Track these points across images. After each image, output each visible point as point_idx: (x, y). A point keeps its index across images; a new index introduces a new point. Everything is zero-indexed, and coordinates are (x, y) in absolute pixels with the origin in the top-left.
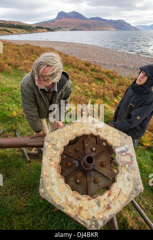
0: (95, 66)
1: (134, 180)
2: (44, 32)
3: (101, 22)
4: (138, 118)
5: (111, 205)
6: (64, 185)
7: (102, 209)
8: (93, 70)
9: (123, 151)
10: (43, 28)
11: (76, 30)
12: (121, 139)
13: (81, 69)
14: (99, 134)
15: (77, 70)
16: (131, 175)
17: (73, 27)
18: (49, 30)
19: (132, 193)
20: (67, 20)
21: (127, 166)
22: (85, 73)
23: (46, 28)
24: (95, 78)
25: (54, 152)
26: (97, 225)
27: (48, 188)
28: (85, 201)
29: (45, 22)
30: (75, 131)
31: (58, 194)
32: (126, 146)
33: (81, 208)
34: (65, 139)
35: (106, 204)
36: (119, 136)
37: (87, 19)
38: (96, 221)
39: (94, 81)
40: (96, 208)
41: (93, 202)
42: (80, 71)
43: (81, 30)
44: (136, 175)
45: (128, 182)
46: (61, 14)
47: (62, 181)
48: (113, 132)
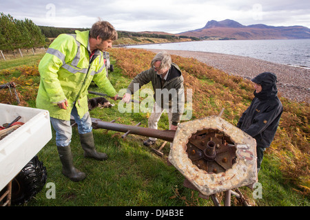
0: (248, 83)
1: (250, 172)
2: (188, 41)
3: (265, 29)
4: (265, 122)
5: (223, 183)
6: (187, 158)
7: (214, 182)
8: (242, 87)
9: (245, 149)
10: (187, 37)
11: (228, 39)
12: (244, 139)
13: (226, 85)
14: (224, 130)
15: (221, 86)
16: (247, 168)
17: (224, 36)
18: (194, 39)
19: (245, 181)
20: (218, 28)
21: (245, 160)
22: (232, 90)
23: (191, 38)
24: (244, 98)
25: (184, 135)
26: (208, 191)
27: (175, 157)
28: (201, 173)
29: (191, 32)
30: (203, 125)
31: (182, 163)
32: (248, 145)
33: (197, 177)
34: (194, 129)
35: (219, 180)
36: (243, 136)
37: (245, 27)
38: (208, 189)
39: (243, 101)
40: (210, 180)
41: (208, 176)
42: (224, 87)
43: (235, 39)
44: (253, 169)
45: (243, 172)
46: (212, 23)
47: (186, 155)
48: (238, 132)
